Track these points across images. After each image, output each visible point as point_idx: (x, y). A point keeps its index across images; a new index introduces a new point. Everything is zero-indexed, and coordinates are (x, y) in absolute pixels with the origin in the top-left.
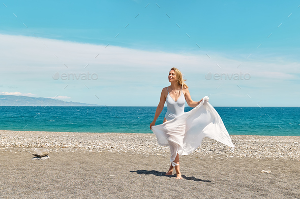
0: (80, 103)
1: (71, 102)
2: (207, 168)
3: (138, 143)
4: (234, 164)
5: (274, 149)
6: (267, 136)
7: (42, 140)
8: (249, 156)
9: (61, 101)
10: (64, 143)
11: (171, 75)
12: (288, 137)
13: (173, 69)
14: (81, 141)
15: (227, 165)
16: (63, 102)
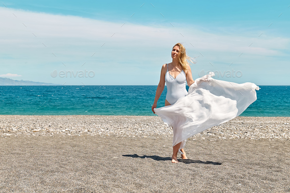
0: (32, 82)
1: (22, 81)
2: (206, 149)
3: (116, 126)
4: (231, 144)
5: (265, 130)
6: (252, 117)
7: (6, 125)
8: (242, 137)
9: (10, 80)
10: (31, 126)
11: (175, 52)
12: (274, 118)
13: (177, 45)
14: (50, 124)
15: (225, 146)
16: (12, 80)
